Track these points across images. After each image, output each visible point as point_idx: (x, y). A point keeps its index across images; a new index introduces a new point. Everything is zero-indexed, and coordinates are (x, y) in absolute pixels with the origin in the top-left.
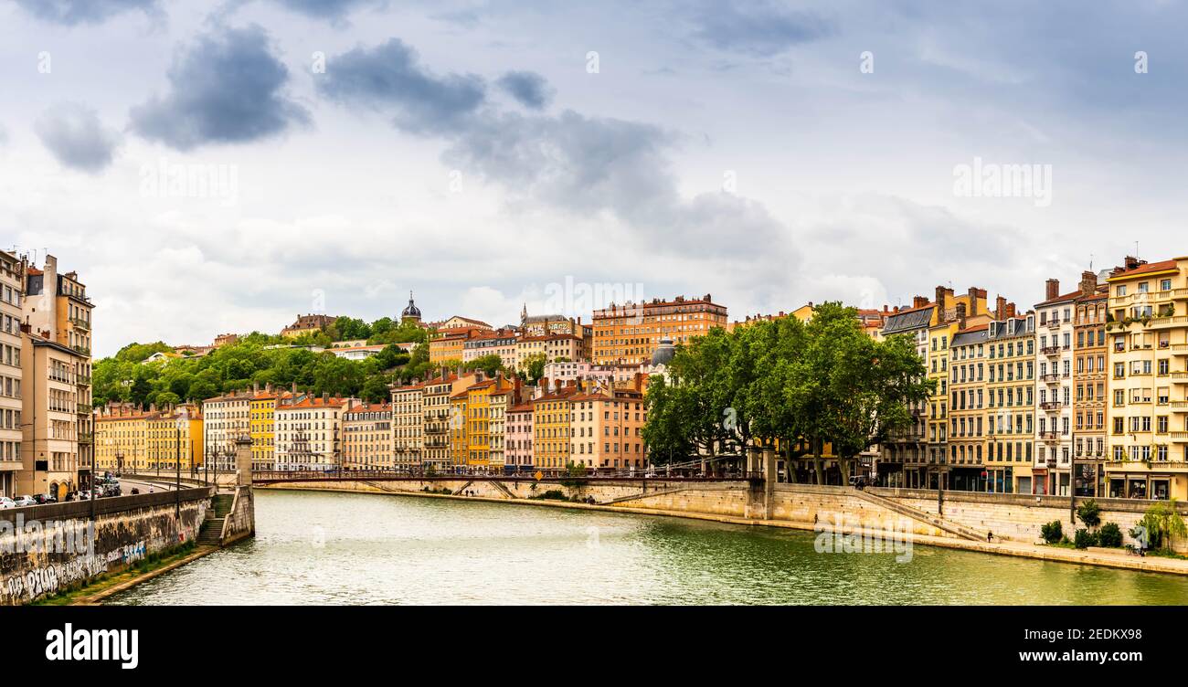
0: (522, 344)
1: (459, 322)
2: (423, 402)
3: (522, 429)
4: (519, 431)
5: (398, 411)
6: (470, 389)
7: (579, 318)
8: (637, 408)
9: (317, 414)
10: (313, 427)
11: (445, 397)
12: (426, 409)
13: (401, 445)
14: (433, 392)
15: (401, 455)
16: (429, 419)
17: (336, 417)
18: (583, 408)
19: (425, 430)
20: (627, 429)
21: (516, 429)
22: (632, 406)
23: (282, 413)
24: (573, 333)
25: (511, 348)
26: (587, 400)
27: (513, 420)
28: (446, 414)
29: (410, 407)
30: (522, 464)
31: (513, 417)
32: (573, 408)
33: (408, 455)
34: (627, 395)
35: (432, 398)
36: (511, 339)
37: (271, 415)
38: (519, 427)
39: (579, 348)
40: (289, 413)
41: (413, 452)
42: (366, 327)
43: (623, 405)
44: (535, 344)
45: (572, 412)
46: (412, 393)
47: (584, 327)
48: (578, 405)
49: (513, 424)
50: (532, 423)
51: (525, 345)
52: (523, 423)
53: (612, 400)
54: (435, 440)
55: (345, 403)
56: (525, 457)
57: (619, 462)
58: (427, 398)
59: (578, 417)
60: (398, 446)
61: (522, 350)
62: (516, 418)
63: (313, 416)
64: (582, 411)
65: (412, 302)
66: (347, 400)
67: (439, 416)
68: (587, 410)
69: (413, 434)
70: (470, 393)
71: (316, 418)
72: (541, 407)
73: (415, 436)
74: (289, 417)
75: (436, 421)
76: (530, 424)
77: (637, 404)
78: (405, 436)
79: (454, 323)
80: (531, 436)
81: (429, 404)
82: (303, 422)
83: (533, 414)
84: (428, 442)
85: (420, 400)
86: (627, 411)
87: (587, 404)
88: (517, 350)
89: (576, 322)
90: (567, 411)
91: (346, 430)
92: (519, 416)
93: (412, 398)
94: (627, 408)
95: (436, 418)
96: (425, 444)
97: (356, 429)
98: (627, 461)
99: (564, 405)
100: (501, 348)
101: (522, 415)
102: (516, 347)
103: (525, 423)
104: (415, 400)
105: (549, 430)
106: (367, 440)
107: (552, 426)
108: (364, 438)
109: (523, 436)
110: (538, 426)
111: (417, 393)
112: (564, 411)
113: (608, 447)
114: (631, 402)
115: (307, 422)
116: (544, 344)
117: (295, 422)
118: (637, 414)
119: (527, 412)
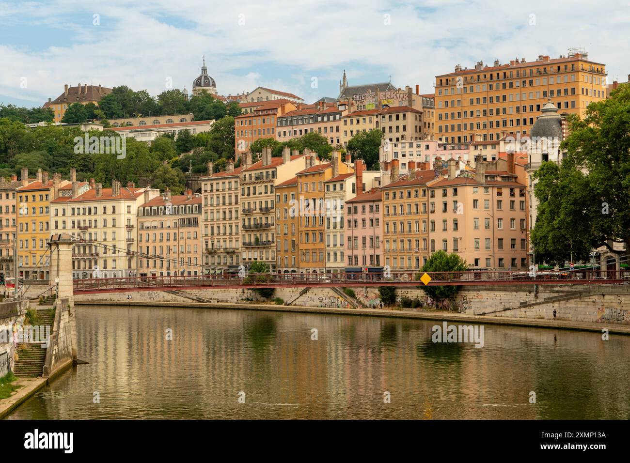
0: (348, 120)
1: (264, 95)
2: (240, 192)
3: (368, 222)
4: (364, 225)
5: (209, 203)
6: (300, 175)
7: (417, 87)
8: (512, 194)
9: (105, 208)
10: (100, 224)
11: (269, 185)
12: (244, 202)
13: (213, 244)
14: (253, 180)
15: (213, 257)
16: (248, 212)
17: (129, 212)
18: (445, 195)
19: (244, 226)
20: (500, 219)
21: (360, 223)
22: (506, 192)
23: (60, 208)
24: (410, 104)
25: (334, 125)
26: (450, 186)
27: (356, 212)
28: (269, 205)
29: (224, 198)
30: (368, 265)
31: (356, 208)
32: (433, 196)
33: (222, 257)
34: (499, 179)
35: (251, 187)
36: (334, 114)
37: (45, 210)
38: (364, 221)
39: (418, 124)
40: (69, 208)
41: (228, 253)
42: (151, 101)
43: (495, 191)
44: (364, 119)
45: (431, 200)
46: (227, 181)
47: (422, 96)
48: (439, 193)
49: (355, 217)
50: (380, 215)
51: (352, 121)
52: (368, 216)
53: (481, 185)
54: (257, 239)
55: (140, 194)
56: (371, 257)
57: (492, 261)
58: (246, 187)
59: (439, 207)
60: (210, 247)
61: (349, 128)
62: (360, 209)
63: (100, 211)
64: (445, 199)
65: (204, 70)
66: (142, 190)
67: (261, 209)
68: (450, 198)
69: (228, 231)
70: (300, 180)
71: (105, 213)
72: (391, 195)
73: (231, 234)
74: (69, 212)
75: (257, 214)
76: (376, 216)
77: (512, 190)
78: (219, 234)
79: (260, 96)
80: (380, 231)
81: (249, 194)
82: (87, 218)
83: (380, 204)
84: (247, 241)
85: (236, 189)
86: (500, 198)
87: (450, 191)
88: (342, 128)
89: (414, 91)
90: (425, 199)
91: (142, 228)
92: (364, 207)
93: (227, 186)
94: (499, 194)
95: (258, 211)
96: (244, 243)
97: (155, 227)
98: (500, 260)
99: (421, 193)
100: (322, 126)
101: (367, 205)
102: (341, 124)
103: (371, 216)
104: (230, 189)
105: (402, 223)
106: (168, 240)
107: (405, 218)
108: (165, 237)
109: (368, 232)
110: (387, 219)
111: (233, 181)
112: (421, 199)
113: (477, 242)
114: (505, 187)
115: (93, 217)
116: (375, 119)
117: (76, 218)
118: (512, 202)
119: (374, 201)
